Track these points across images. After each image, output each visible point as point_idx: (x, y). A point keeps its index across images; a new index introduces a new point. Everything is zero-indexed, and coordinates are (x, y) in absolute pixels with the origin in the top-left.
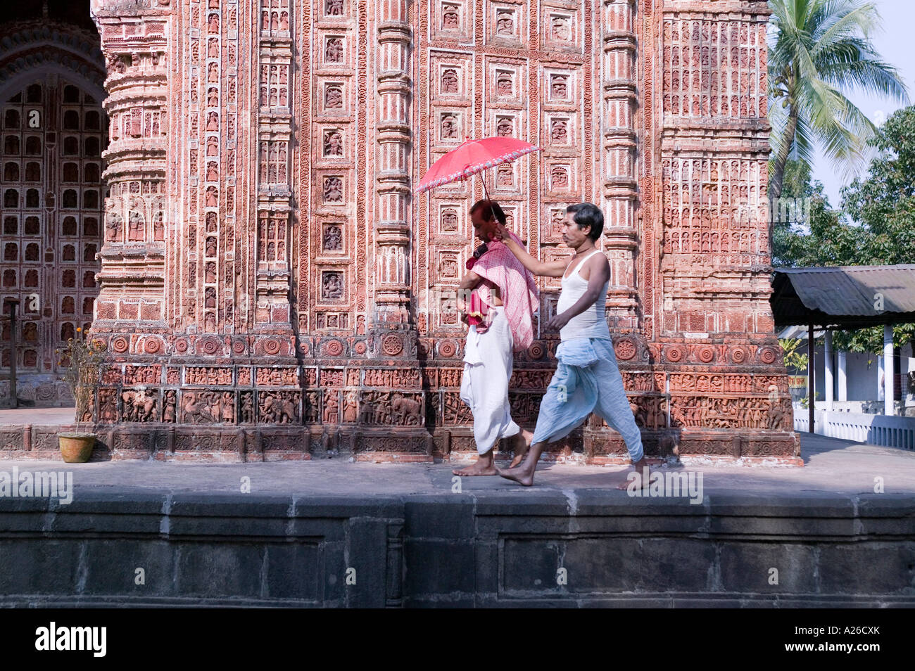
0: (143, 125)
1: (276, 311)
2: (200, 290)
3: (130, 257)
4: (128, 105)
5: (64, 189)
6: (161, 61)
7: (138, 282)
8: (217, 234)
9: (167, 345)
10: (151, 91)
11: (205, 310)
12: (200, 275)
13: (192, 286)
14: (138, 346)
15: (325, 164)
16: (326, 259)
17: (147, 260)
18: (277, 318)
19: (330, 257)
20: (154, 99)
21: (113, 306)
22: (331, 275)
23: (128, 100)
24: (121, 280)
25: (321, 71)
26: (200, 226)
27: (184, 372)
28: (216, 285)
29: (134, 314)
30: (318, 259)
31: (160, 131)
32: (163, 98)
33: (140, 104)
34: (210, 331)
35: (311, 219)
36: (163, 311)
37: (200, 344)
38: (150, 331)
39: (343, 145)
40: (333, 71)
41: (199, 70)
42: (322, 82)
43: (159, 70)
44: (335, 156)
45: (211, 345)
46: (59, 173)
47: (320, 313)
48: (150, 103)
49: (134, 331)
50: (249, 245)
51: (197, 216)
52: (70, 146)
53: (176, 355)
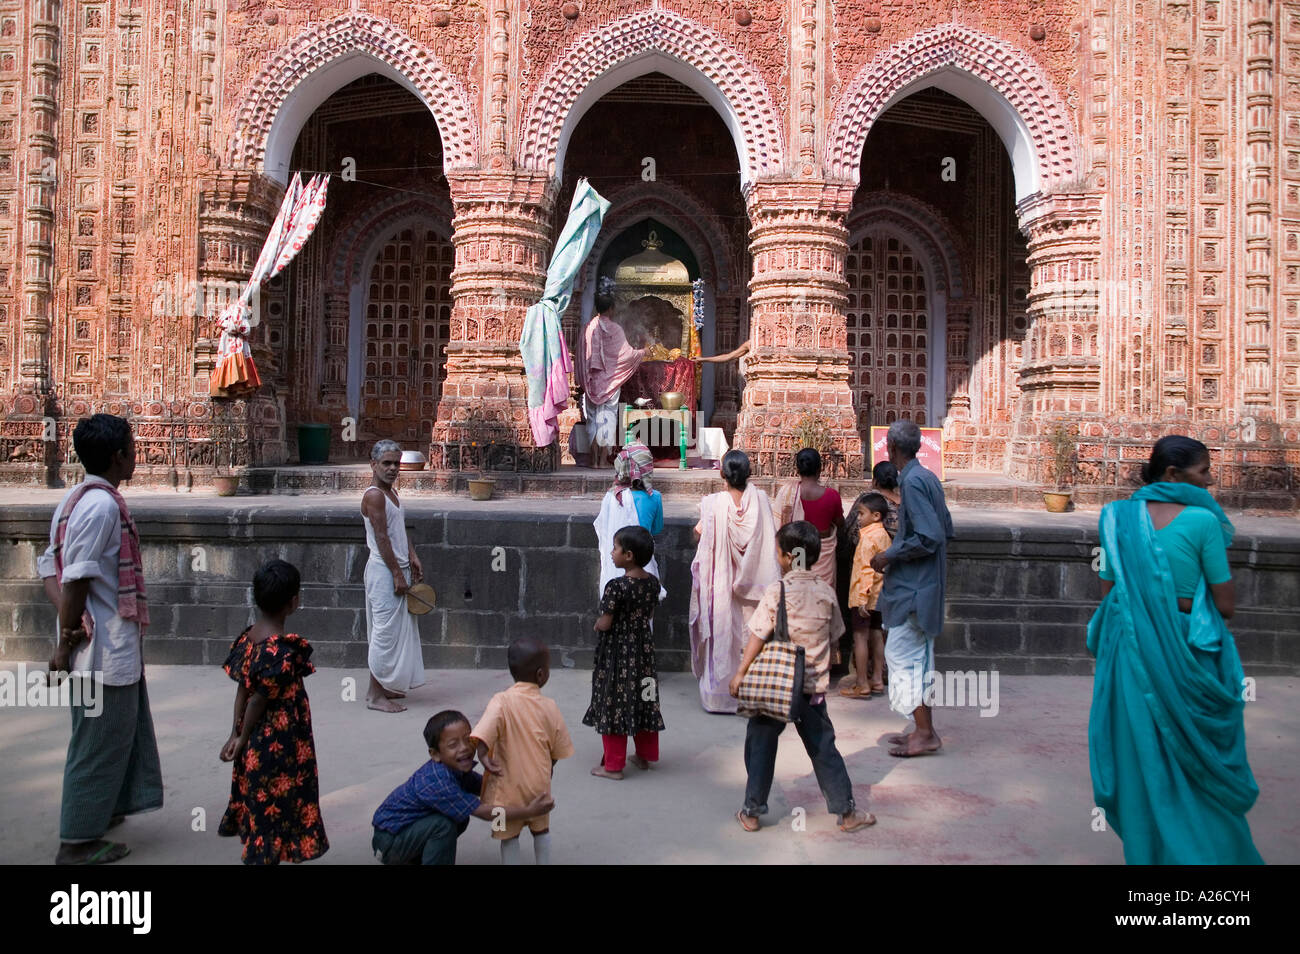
0: (1080, 272)
1: (1177, 408)
2: (1129, 393)
3: (1075, 367)
4: (1068, 257)
5: (888, 314)
6: (1094, 226)
7: (1080, 385)
8: (1141, 351)
9: (1105, 431)
10: (1086, 247)
11: (1133, 406)
12: (1129, 380)
13: (1123, 388)
14: (1085, 429)
15: (1205, 302)
16: (1205, 371)
17: (1086, 369)
18: (1178, 412)
19: (1208, 369)
20: (1090, 253)
21: (1063, 402)
22: (1208, 382)
23: (1070, 254)
24: (1067, 383)
25: (1202, 234)
26: (1130, 346)
27: (1121, 451)
28: (1140, 388)
29: (1079, 408)
30: (1200, 370)
31: (1092, 277)
32: (1098, 253)
33: (1078, 256)
34: (1137, 421)
35: (1196, 341)
36: (1100, 407)
37: (1130, 430)
38: (1093, 420)
39: (1216, 288)
40: (1211, 234)
41: (1128, 233)
42: (1203, 242)
43: (1093, 232)
44: (1211, 296)
45: (1137, 430)
46: (885, 302)
47: (1201, 409)
48: (1087, 256)
49: (1081, 419)
50: (1162, 358)
51: (1127, 338)
52: (892, 283)
53: (1112, 437)
